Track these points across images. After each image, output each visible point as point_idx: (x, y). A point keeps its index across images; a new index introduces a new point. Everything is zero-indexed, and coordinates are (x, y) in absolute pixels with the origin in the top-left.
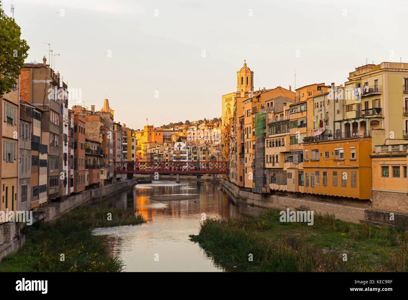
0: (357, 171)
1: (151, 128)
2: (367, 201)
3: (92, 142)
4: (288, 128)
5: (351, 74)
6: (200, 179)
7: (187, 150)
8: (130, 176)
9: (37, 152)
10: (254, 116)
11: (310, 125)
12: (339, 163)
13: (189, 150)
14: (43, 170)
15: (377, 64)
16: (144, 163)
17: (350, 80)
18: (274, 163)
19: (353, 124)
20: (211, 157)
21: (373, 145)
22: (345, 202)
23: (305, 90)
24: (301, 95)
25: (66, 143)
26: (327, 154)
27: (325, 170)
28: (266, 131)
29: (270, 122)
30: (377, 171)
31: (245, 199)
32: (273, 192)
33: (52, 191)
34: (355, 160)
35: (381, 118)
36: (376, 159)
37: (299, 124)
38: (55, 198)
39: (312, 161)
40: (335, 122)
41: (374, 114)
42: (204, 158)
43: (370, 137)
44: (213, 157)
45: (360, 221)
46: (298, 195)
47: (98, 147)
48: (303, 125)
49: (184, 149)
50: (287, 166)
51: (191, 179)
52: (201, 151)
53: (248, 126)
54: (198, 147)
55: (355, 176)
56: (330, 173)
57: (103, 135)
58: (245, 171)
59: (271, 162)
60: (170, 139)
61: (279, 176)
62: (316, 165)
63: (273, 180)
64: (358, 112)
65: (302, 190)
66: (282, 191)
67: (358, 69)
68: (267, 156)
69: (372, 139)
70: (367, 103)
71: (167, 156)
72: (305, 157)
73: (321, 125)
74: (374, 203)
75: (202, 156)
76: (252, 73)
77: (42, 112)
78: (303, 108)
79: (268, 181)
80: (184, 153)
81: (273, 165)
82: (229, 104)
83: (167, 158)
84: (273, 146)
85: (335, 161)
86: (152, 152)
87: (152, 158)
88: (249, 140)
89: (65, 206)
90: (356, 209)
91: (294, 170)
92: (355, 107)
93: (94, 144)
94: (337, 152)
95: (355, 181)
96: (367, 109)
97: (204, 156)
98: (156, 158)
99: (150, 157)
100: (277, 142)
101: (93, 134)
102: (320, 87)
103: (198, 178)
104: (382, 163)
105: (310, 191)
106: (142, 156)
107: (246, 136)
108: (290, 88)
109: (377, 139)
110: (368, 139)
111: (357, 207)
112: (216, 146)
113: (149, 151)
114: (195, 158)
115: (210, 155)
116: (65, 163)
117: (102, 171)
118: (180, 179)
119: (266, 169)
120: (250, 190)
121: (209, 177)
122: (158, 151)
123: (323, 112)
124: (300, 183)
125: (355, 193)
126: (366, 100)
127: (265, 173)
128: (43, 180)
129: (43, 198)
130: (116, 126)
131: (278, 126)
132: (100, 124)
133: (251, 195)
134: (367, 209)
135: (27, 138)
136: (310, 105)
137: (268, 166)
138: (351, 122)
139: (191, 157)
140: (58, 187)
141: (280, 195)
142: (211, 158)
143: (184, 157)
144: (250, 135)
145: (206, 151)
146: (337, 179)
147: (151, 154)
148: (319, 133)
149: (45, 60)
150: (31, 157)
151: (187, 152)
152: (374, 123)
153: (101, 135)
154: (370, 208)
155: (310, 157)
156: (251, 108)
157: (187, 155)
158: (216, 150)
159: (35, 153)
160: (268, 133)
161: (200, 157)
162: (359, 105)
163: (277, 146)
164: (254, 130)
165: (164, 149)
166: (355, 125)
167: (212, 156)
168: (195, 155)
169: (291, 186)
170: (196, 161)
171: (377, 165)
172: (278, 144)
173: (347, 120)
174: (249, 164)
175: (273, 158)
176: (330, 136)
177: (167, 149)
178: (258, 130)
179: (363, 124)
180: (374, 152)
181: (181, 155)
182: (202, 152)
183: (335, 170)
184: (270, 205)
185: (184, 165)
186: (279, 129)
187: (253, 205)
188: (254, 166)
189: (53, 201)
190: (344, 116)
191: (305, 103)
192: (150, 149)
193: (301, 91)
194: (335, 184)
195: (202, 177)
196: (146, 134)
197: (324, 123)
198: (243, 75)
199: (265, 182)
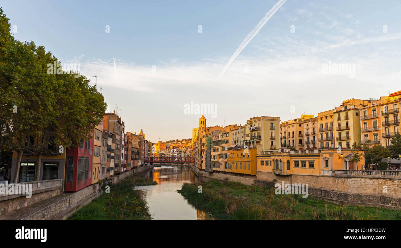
0: (251, 163)
1: (161, 142)
2: (255, 176)
3: (135, 148)
4: (221, 143)
5: (248, 121)
8: (151, 164)
9: (110, 152)
10: (206, 138)
11: (230, 142)
12: (242, 159)
13: (178, 152)
14: (112, 160)
15: (259, 117)
16: (158, 158)
17: (248, 123)
18: (214, 158)
19: (249, 142)
21: (257, 152)
22: (245, 176)
23: (228, 128)
24: (227, 129)
25: (123, 148)
26: (238, 155)
27: (236, 162)
28: (212, 145)
29: (213, 141)
30: (259, 163)
31: (202, 174)
32: (214, 171)
33: (116, 170)
34: (250, 158)
35: (261, 140)
36: (258, 158)
37: (226, 142)
38: (117, 173)
39: (231, 158)
40: (241, 141)
41: (258, 138)
42: (184, 156)
43: (256, 148)
44: (188, 156)
45: (252, 184)
46: (225, 173)
47: (137, 151)
48: (227, 142)
50: (220, 160)
51: (178, 165)
53: (204, 142)
54: (181, 151)
55: (249, 165)
56: (239, 163)
57: (140, 145)
58: (202, 162)
59: (213, 158)
60: (169, 147)
61: (217, 164)
62: (233, 160)
63: (214, 166)
64: (251, 137)
65: (227, 170)
66: (218, 171)
67: (251, 119)
68: (212, 155)
69: (257, 149)
70: (255, 134)
71: (168, 155)
72: (228, 156)
73: (235, 142)
74: (258, 177)
75: (183, 155)
76: (206, 119)
77: (113, 134)
78: (227, 135)
79: (212, 166)
81: (214, 160)
82: (195, 133)
83: (168, 156)
84: (215, 151)
85: (241, 158)
86: (161, 153)
87: (161, 156)
88: (204, 148)
89: (122, 177)
90: (250, 179)
91: (223, 162)
92: (250, 135)
93: (135, 149)
94: (242, 154)
95: (250, 167)
96: (255, 136)
97: (184, 155)
98: (163, 156)
99: (160, 155)
100: (216, 150)
101: (135, 145)
102: (235, 126)
103: (181, 165)
104: (261, 159)
105: (230, 171)
106: (157, 155)
107: (203, 147)
108: (222, 126)
109: (259, 149)
110: (255, 149)
111: (250, 178)
112: (190, 151)
113: (160, 153)
114: (180, 156)
115: (187, 155)
116: (122, 157)
117: (139, 161)
118: (173, 165)
119: (211, 161)
120: (204, 170)
121: (186, 164)
122: (164, 153)
123: (236, 137)
124: (226, 168)
125: (249, 172)
126: (254, 132)
127: (211, 163)
128: (112, 165)
129: (112, 173)
130: (145, 141)
131: (217, 143)
132: (139, 140)
133: (204, 173)
134: (255, 179)
135: (105, 146)
136: (231, 134)
137: (212, 160)
138: (248, 142)
140: (119, 168)
141: (217, 173)
144: (205, 146)
145: (185, 153)
146: (242, 166)
147: (161, 154)
148: (234, 146)
149: (114, 111)
150: (107, 155)
152: (258, 142)
153: (139, 145)
154: (256, 179)
155: (230, 156)
156: (205, 135)
158: (190, 153)
159: (109, 153)
160: (212, 146)
162: (251, 134)
163: (216, 151)
164: (206, 144)
165: (167, 152)
166: (250, 143)
168: (180, 155)
169: (222, 169)
171: (259, 160)
172: (217, 150)
173: (246, 141)
174: (204, 159)
175: (214, 156)
176: (239, 147)
177: (168, 152)
178: (208, 144)
179: (253, 142)
180: (258, 155)
182: (183, 153)
183: (241, 162)
184: (213, 177)
185: (175, 159)
186: (217, 144)
187: (205, 177)
188: (206, 160)
189: (116, 174)
190: (245, 139)
191: (228, 133)
193: (227, 128)
194: (241, 168)
195: (183, 164)
196: (159, 145)
197: (236, 142)
198: (202, 120)
199: (211, 167)
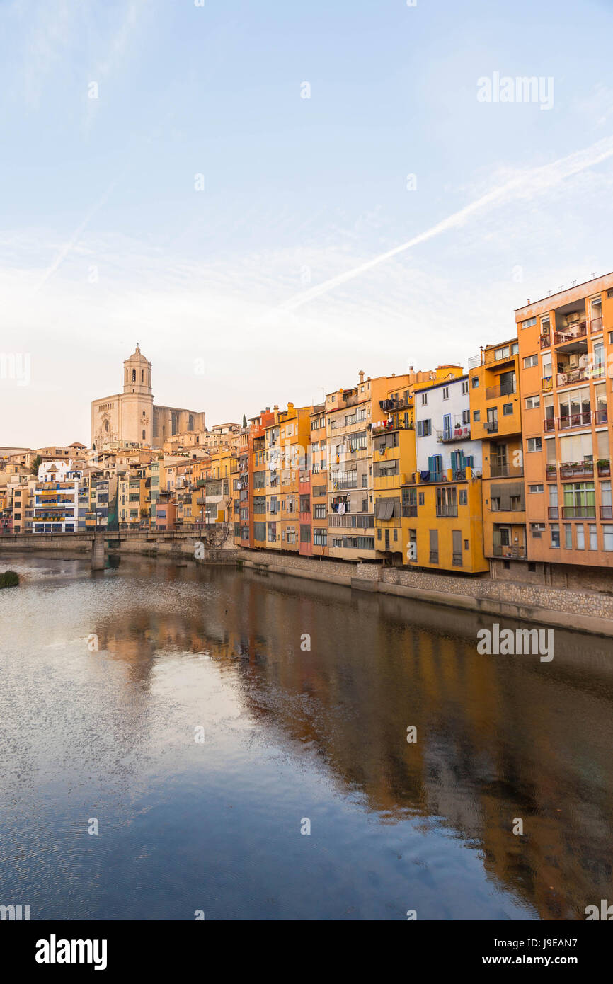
6: (117, 549)
7: (76, 479)
13: (82, 479)
20: (160, 493)
42: (134, 498)
44: (167, 494)
49: (67, 476)
51: (87, 549)
52: (122, 479)
54: (108, 472)
71: (18, 494)
75: (128, 491)
76: (149, 365)
80: (67, 487)
82: (106, 414)
83: (16, 499)
97: (135, 491)
103: (110, 546)
112: (177, 466)
114: (103, 498)
115: (154, 488)
121: (152, 545)
139: (88, 495)
142: (161, 495)
143: (68, 495)
145: (140, 478)
151: (76, 485)
157: (77, 492)
158: (178, 475)
161: (121, 493)
167: (162, 491)
168: (103, 491)
170: (107, 505)
181: (59, 492)
182: (127, 482)
185: (67, 515)
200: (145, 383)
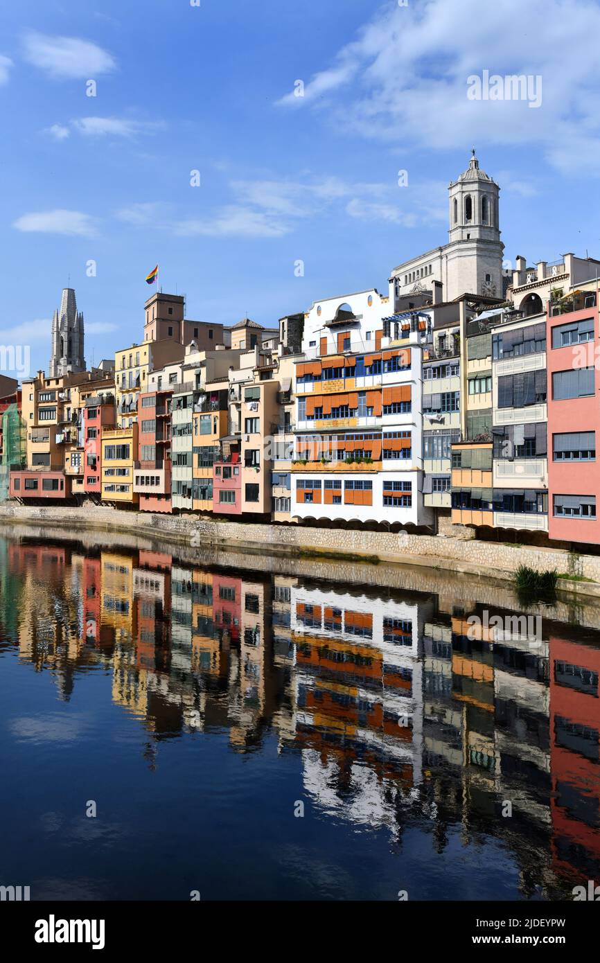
1: (173, 306)
7: (413, 338)
49: (386, 332)
80: (387, 364)
122: (198, 376)
143: (391, 390)
151: (415, 357)
157: (419, 376)
181: (362, 381)
192: (156, 375)
198: (472, 191)
200: (489, 224)
